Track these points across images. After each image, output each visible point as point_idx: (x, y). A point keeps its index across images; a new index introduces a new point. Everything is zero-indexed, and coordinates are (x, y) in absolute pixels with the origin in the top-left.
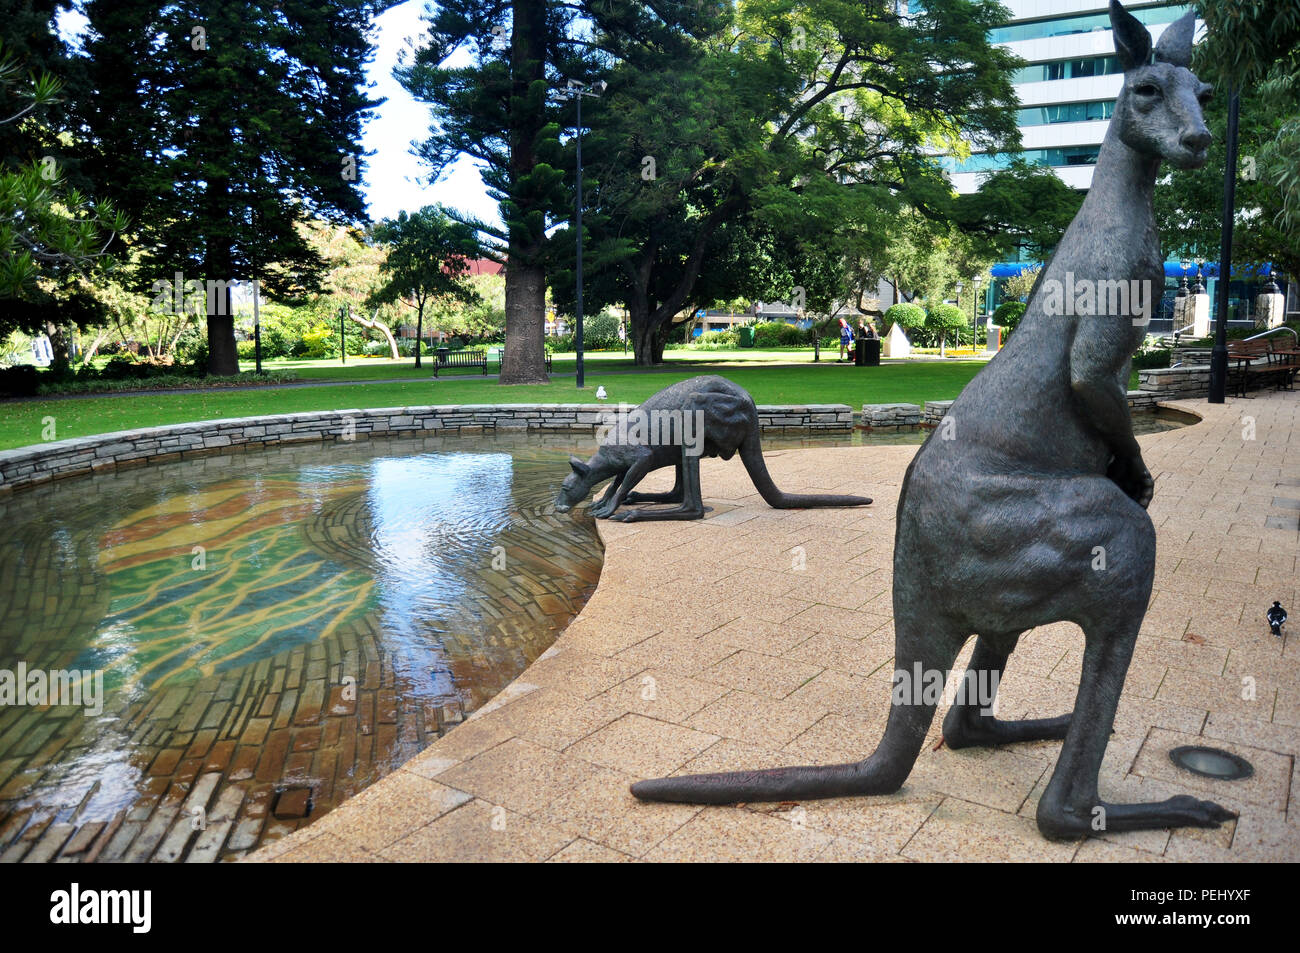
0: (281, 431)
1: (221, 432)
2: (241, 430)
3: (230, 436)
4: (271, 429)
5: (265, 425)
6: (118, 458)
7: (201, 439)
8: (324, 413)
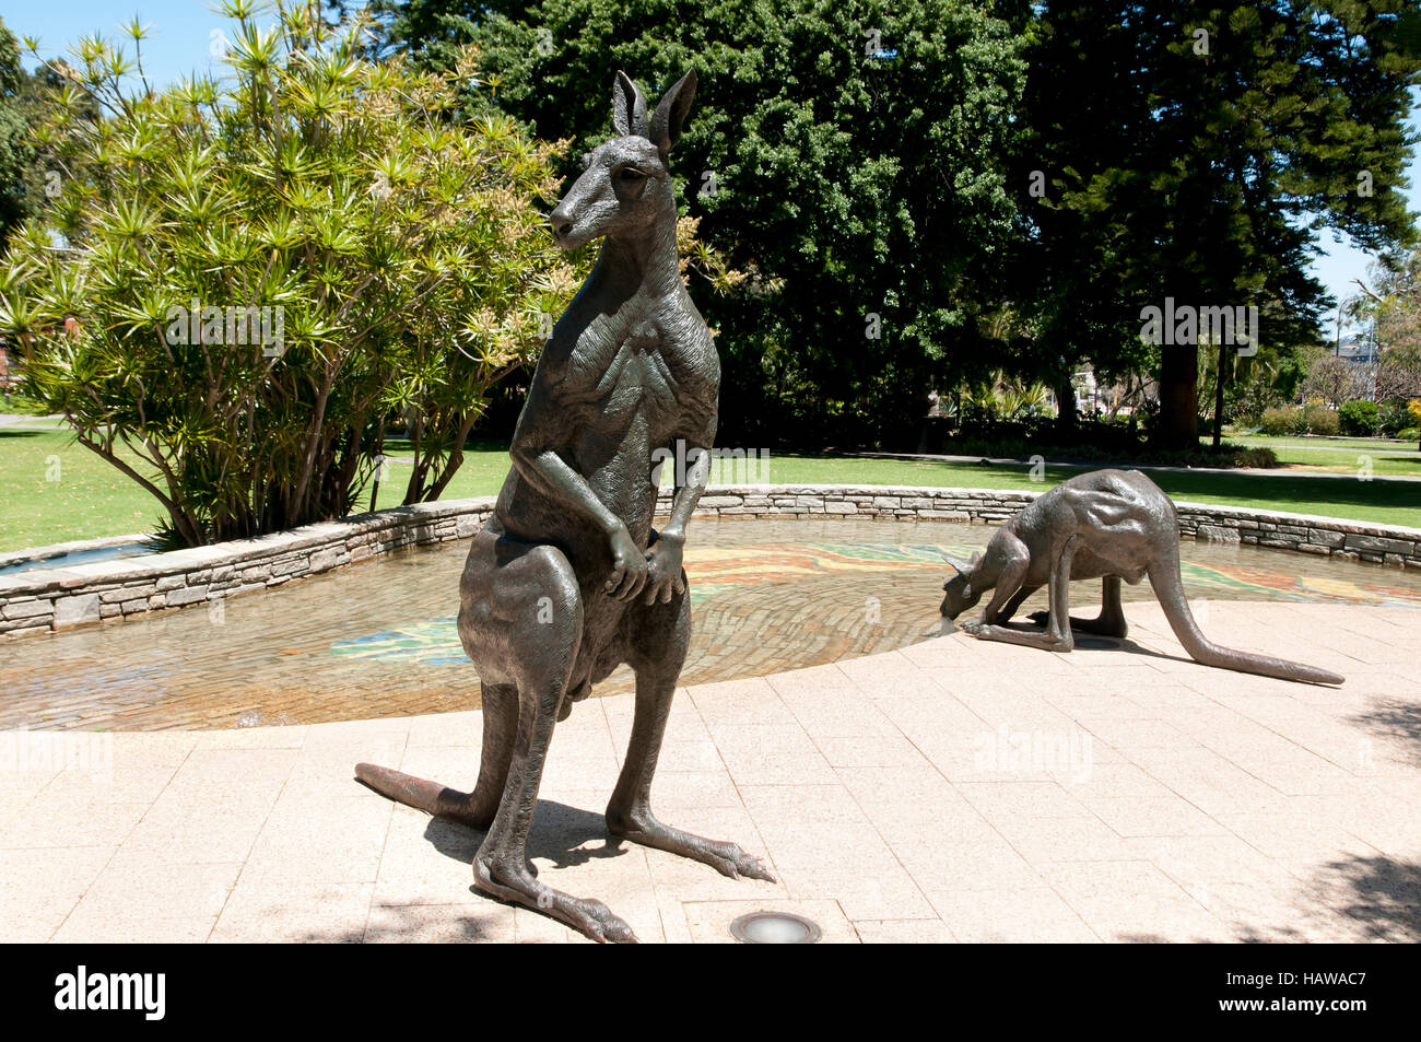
0: (918, 505)
1: (847, 498)
2: (871, 498)
3: (857, 503)
4: (907, 502)
5: (901, 496)
6: (722, 510)
7: (822, 503)
8: (974, 491)
